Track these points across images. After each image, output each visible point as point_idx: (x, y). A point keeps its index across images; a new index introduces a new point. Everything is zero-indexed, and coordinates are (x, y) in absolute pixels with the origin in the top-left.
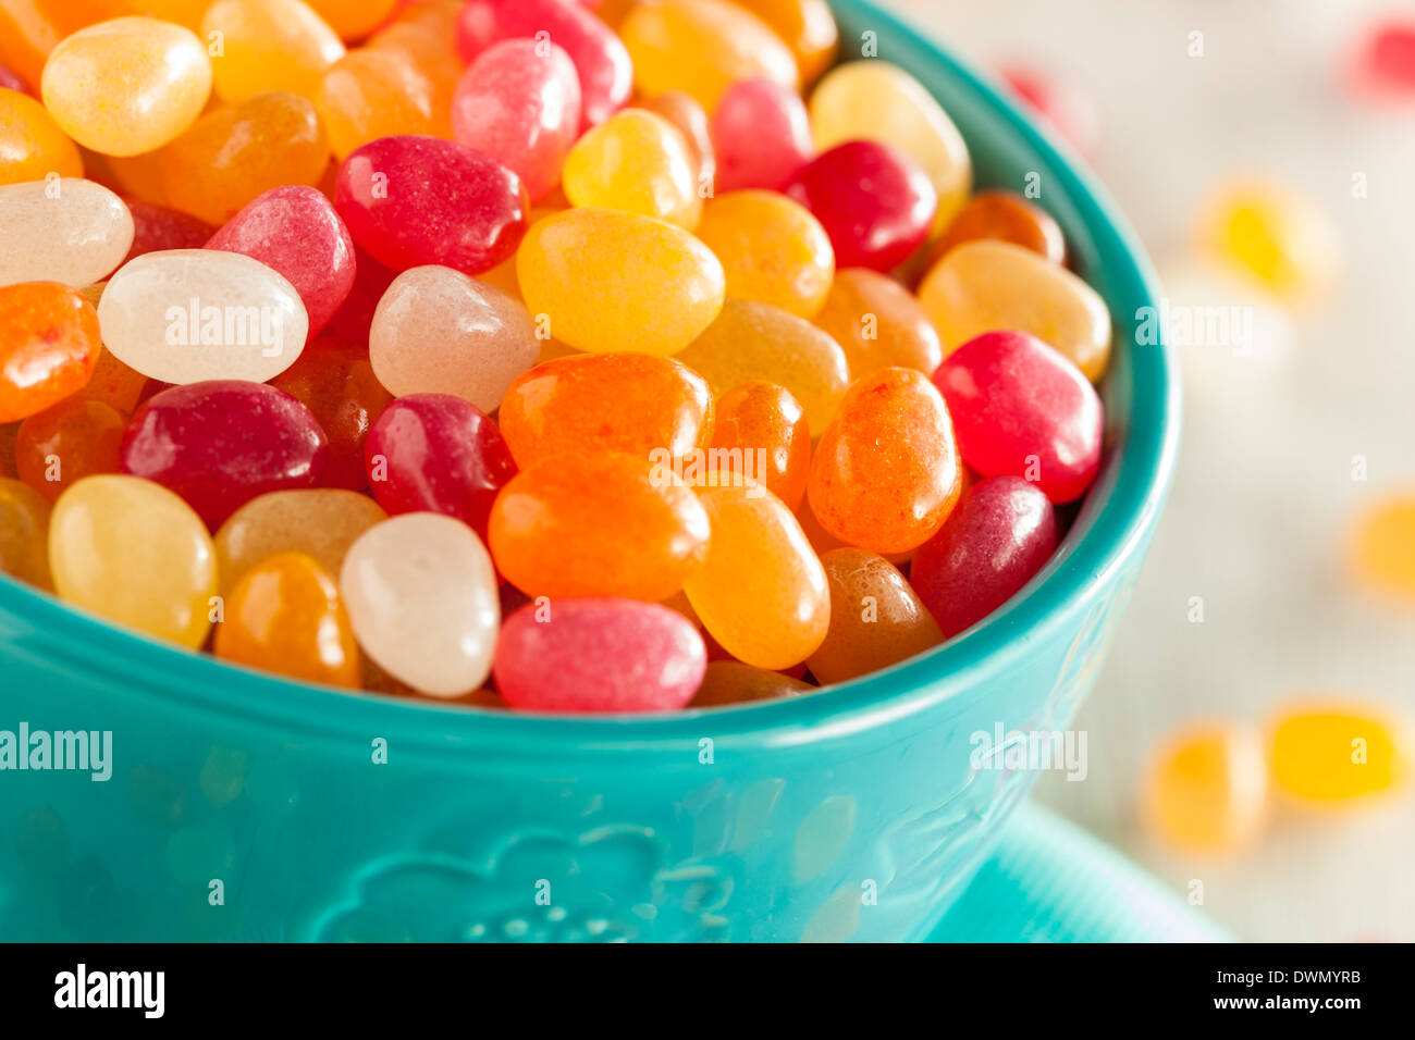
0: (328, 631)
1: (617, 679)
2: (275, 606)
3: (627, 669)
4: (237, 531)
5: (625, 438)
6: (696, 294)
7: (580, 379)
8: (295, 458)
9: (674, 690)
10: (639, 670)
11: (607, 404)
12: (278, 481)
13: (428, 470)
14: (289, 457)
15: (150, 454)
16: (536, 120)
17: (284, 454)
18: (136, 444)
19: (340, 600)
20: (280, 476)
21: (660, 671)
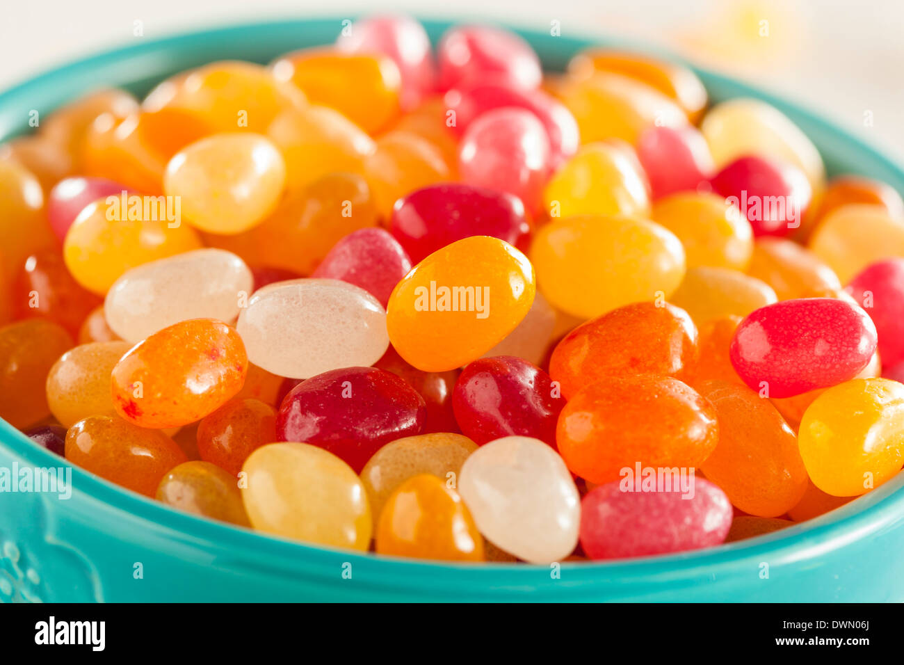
0: (459, 526)
1: (674, 529)
2: (418, 514)
3: (679, 520)
4: (374, 470)
5: (649, 363)
6: (665, 266)
7: (604, 333)
8: (406, 415)
9: (714, 532)
10: (688, 520)
11: (629, 343)
12: (396, 433)
13: (503, 409)
14: (401, 415)
15: (301, 426)
16: (522, 163)
17: (398, 413)
18: (289, 421)
19: (463, 503)
20: (397, 429)
21: (703, 520)
